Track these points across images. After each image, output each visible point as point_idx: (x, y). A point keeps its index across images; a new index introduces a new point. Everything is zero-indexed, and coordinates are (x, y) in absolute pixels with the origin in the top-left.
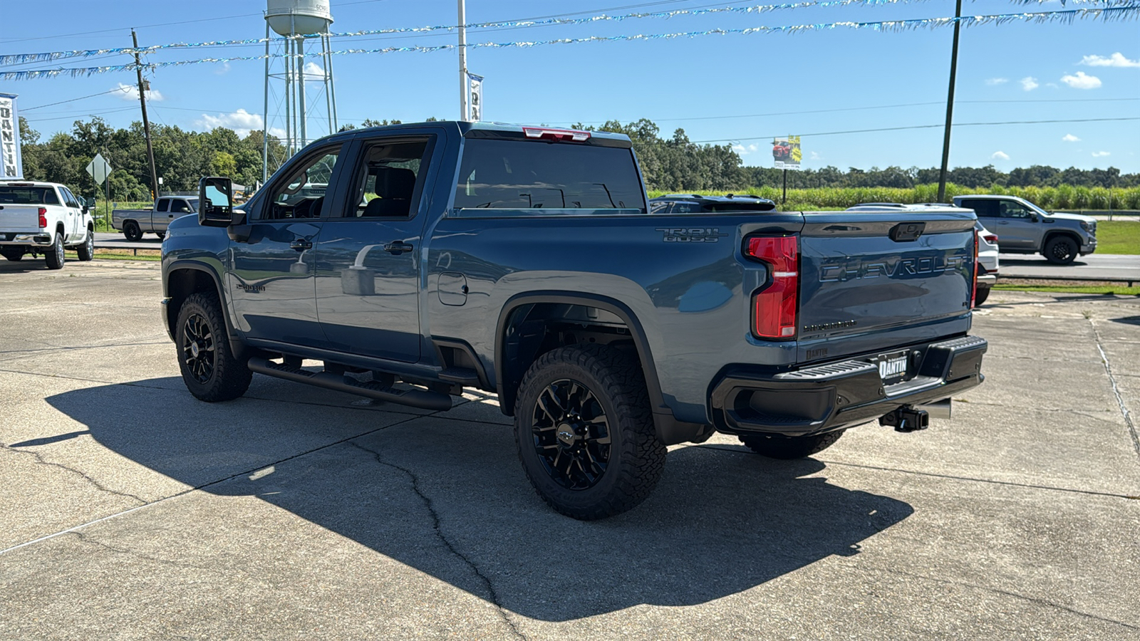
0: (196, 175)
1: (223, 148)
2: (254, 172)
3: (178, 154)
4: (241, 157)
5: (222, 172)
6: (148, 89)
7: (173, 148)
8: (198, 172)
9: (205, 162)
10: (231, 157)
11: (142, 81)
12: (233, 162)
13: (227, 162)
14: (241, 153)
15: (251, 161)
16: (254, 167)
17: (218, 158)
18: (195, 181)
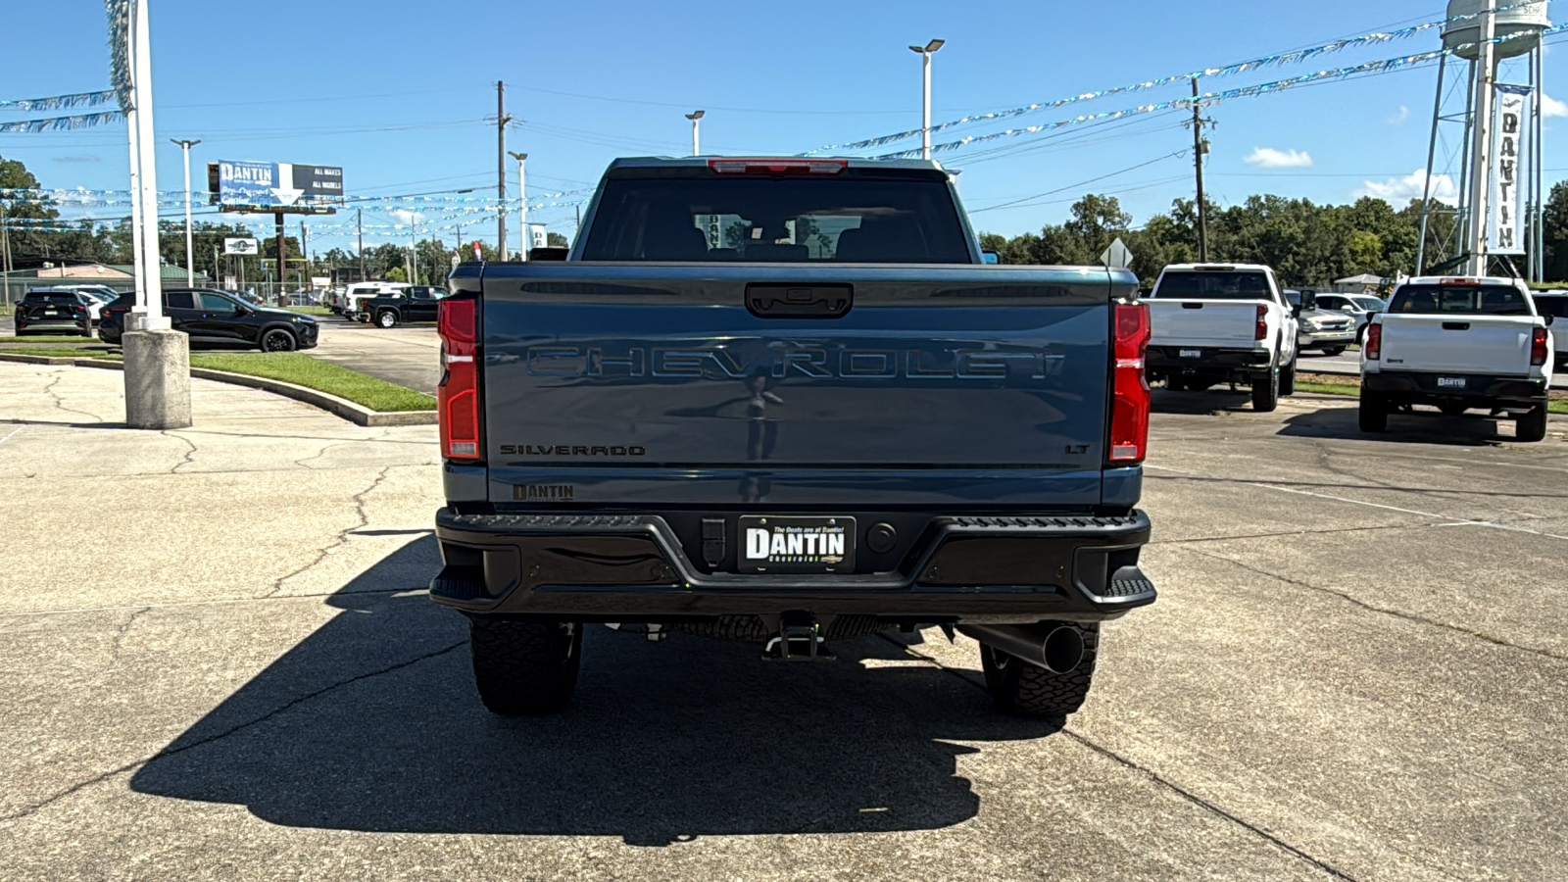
0: (1323, 264)
1: (1367, 225)
2: (1407, 257)
3: (1301, 237)
4: (1390, 238)
5: (1360, 259)
6: (1206, 151)
7: (1296, 229)
8: (1327, 260)
9: (1337, 246)
10: (1376, 237)
11: (1200, 141)
12: (1378, 245)
13: (1369, 245)
14: (1391, 232)
15: (1404, 244)
16: (1407, 250)
17: (1356, 240)
18: (1321, 272)
